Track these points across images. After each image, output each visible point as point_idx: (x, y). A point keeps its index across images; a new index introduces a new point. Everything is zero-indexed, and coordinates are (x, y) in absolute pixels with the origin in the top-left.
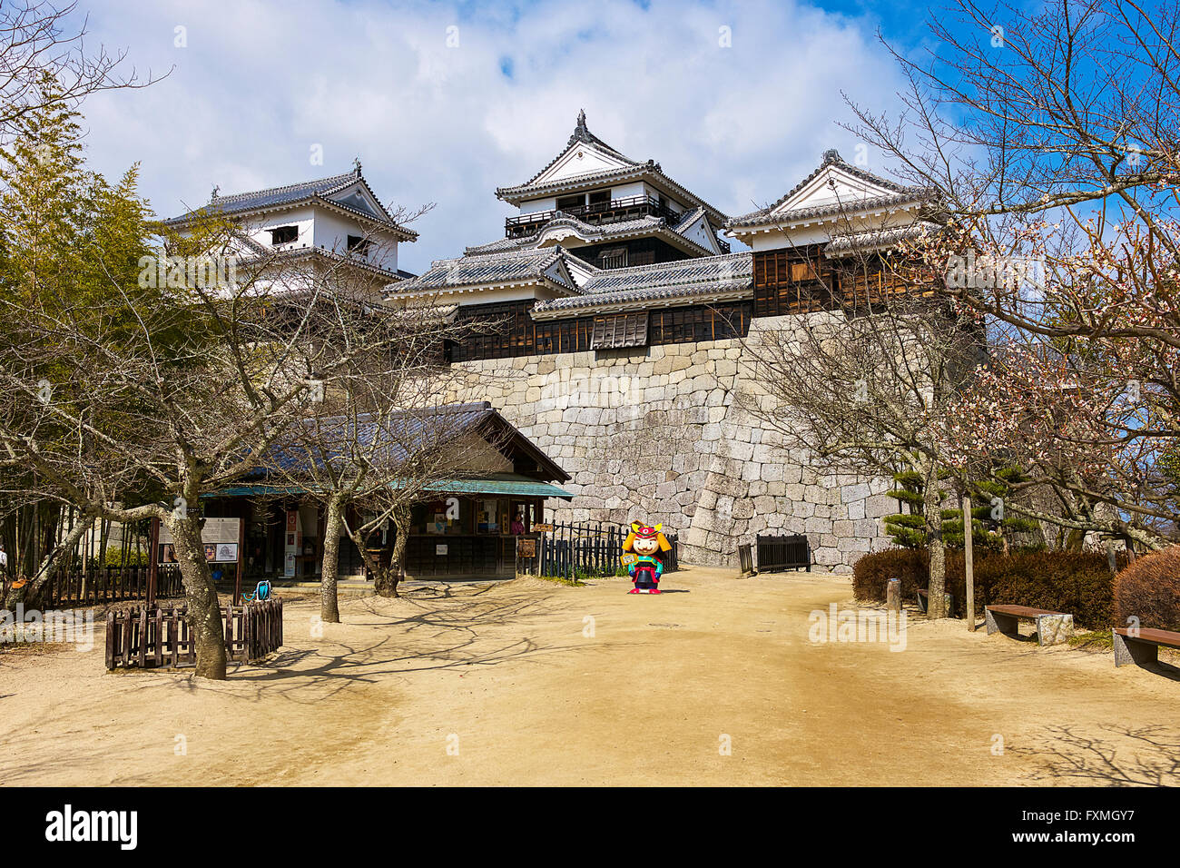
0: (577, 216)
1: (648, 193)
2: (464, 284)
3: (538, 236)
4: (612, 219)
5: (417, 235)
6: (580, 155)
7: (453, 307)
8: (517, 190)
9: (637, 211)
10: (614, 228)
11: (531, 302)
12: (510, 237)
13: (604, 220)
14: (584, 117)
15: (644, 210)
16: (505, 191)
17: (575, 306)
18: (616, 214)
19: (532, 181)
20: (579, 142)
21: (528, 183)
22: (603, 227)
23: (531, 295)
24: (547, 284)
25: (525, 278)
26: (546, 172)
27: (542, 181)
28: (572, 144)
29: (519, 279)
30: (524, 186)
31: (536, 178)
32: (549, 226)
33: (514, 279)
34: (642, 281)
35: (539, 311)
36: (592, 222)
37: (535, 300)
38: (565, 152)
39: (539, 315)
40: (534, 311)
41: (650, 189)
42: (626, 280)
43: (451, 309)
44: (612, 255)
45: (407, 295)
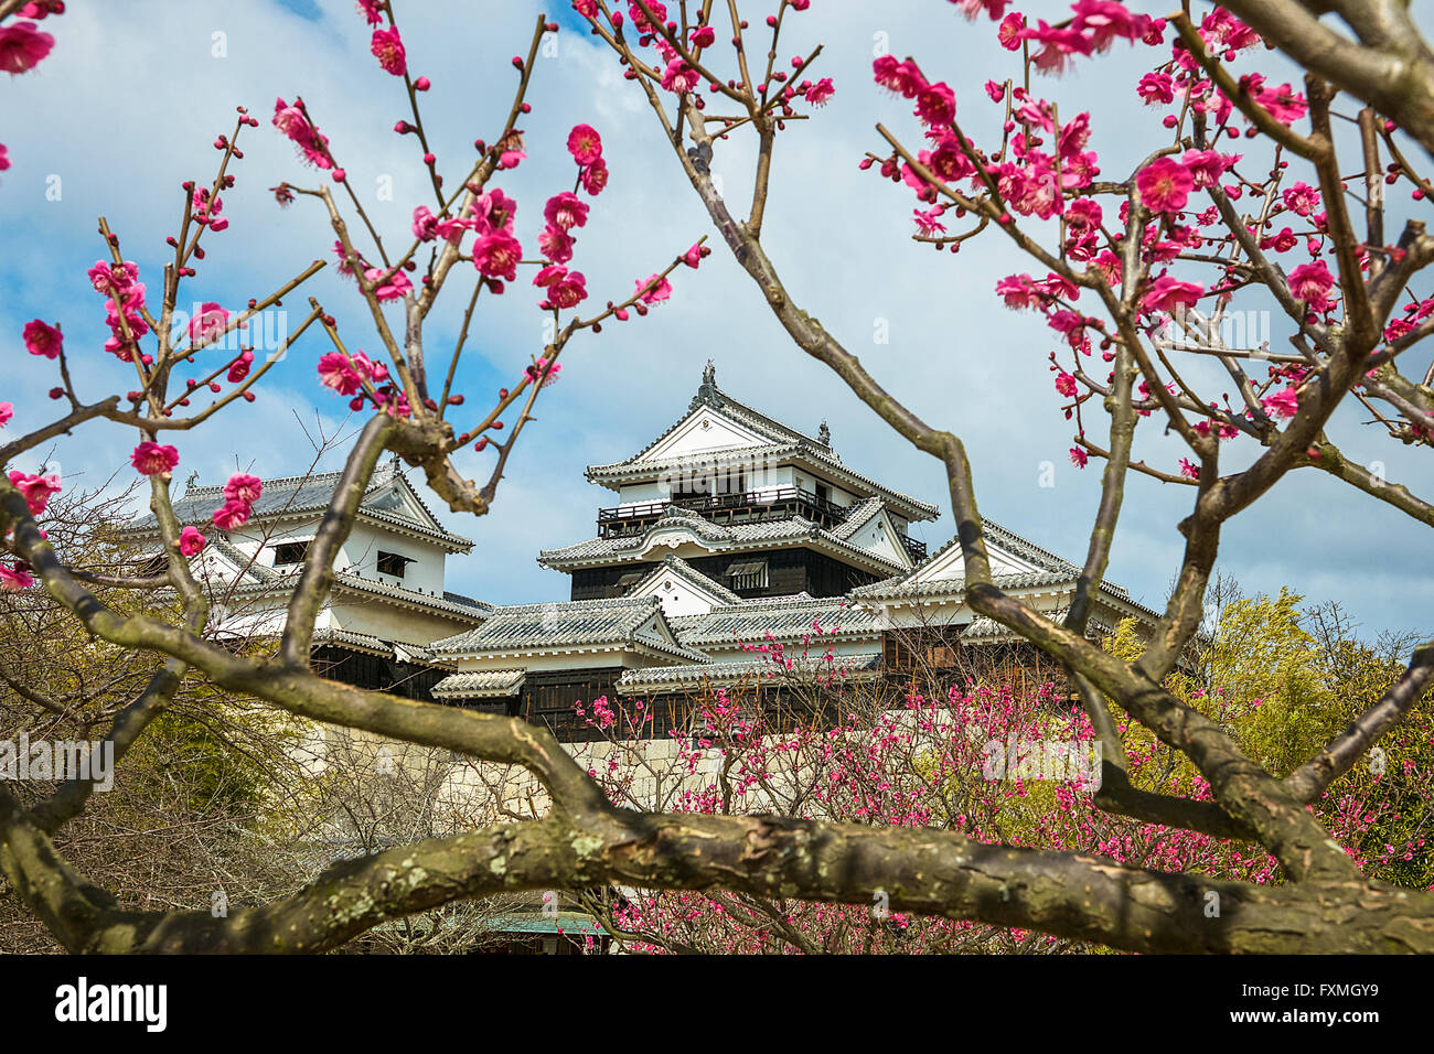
0: (699, 511)
1: (799, 480)
2: (533, 646)
3: (643, 540)
4: (747, 517)
5: (472, 545)
6: (706, 425)
7: (518, 673)
8: (616, 470)
9: (783, 508)
10: (750, 534)
11: (618, 671)
12: (604, 537)
13: (738, 518)
14: (713, 370)
15: (793, 507)
16: (599, 472)
17: (671, 680)
18: (754, 511)
19: (637, 457)
20: (704, 407)
21: (632, 460)
22: (735, 530)
23: (618, 662)
24: (638, 648)
25: (610, 642)
26: (657, 446)
27: (652, 458)
28: (694, 408)
29: (603, 642)
30: (626, 464)
31: (643, 453)
32: (657, 527)
33: (596, 642)
34: (774, 626)
35: (627, 682)
36: (719, 520)
37: (623, 668)
38: (685, 419)
39: (627, 689)
40: (620, 684)
41: (801, 476)
42: (754, 623)
43: (513, 676)
44: (746, 572)
45: (459, 656)
